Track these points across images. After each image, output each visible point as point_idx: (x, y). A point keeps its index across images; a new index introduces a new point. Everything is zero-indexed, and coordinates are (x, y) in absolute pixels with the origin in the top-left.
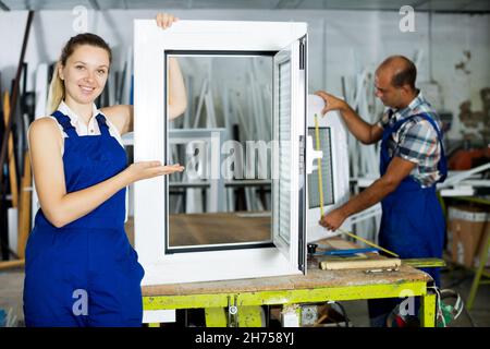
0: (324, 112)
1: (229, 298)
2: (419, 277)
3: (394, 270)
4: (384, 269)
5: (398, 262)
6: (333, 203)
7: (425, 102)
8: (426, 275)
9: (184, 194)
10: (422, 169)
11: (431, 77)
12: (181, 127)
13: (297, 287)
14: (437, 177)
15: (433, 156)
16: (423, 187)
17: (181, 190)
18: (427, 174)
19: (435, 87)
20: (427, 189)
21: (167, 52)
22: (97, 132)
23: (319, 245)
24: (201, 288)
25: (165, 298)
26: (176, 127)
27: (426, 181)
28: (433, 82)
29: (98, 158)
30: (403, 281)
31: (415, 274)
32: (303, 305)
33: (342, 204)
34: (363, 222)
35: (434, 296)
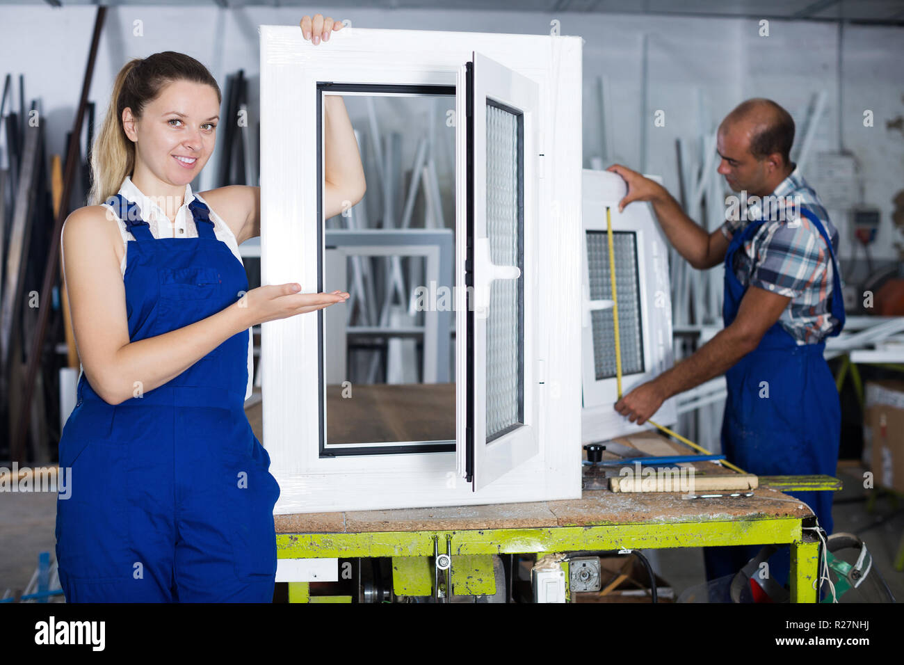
0: (624, 204)
1: (436, 539)
2: (789, 510)
3: (743, 496)
4: (726, 494)
5: (753, 481)
6: (643, 370)
7: (806, 186)
8: (802, 506)
9: (384, 350)
10: (798, 310)
11: (841, 143)
12: (380, 225)
13: (562, 523)
14: (826, 326)
15: (820, 285)
16: (800, 343)
17: (379, 341)
18: (806, 320)
19: (847, 163)
20: (808, 346)
21: (322, 87)
22: (191, 232)
23: (609, 447)
24: (384, 521)
25: (317, 538)
26: (370, 226)
27: (805, 333)
28: (845, 153)
29: (191, 280)
30: (759, 517)
31: (782, 504)
32: (572, 556)
33: (658, 373)
34: (712, 406)
35: (816, 545)
